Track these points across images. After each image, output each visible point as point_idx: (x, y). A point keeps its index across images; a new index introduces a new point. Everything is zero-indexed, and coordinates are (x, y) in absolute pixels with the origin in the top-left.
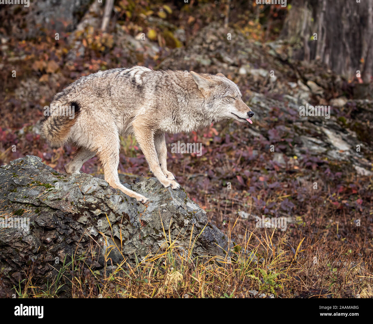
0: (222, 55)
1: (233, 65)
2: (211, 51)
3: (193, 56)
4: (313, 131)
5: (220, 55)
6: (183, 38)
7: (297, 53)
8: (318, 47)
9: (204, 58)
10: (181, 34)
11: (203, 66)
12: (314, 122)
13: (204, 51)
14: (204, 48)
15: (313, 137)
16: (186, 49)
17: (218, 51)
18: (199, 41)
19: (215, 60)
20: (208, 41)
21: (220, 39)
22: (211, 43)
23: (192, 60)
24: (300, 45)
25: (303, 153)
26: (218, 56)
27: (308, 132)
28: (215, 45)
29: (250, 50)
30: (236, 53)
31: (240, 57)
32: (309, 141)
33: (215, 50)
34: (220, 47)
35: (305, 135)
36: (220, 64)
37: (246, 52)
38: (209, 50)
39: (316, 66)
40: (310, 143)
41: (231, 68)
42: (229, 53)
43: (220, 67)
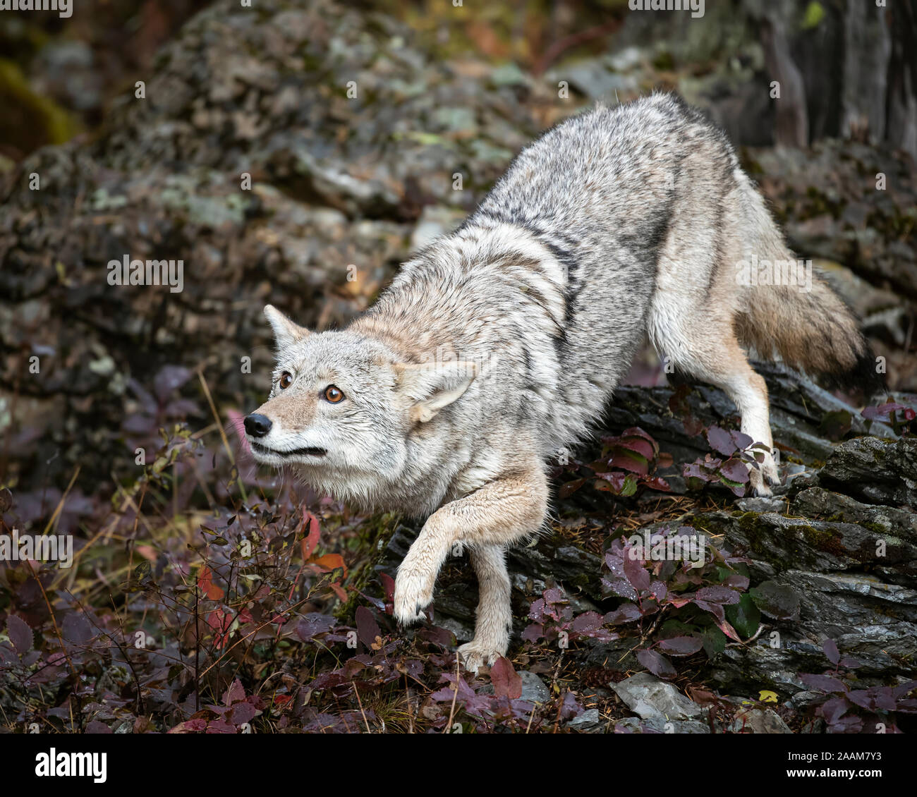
0: (307, 159)
1: (376, 210)
2: (244, 145)
3: (140, 185)
4: (852, 533)
5: (293, 161)
6: (84, 90)
7: (736, 106)
8: (852, 65)
9: (203, 187)
10: (71, 68)
11: (207, 232)
12: (852, 488)
13: (205, 151)
14: (201, 132)
15: (852, 571)
16: (102, 151)
17: (279, 141)
18: (170, 93)
19: (267, 193)
20: (221, 92)
21: (286, 77)
22: (239, 101)
23: (139, 207)
24: (746, 62)
25: (808, 664)
26: (282, 171)
27: (829, 545)
28: (263, 112)
29: (460, 120)
30: (385, 145)
31: (409, 162)
32: (836, 593)
33: (264, 139)
34: (293, 120)
35: (810, 563)
36: (299, 213)
37: (441, 130)
38: (230, 142)
39: (848, 168)
40: (842, 605)
41: (366, 229)
42: (345, 151)
43: (299, 233)
